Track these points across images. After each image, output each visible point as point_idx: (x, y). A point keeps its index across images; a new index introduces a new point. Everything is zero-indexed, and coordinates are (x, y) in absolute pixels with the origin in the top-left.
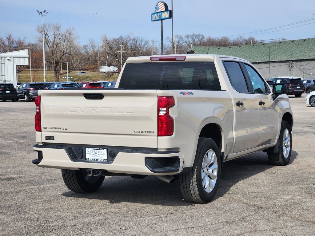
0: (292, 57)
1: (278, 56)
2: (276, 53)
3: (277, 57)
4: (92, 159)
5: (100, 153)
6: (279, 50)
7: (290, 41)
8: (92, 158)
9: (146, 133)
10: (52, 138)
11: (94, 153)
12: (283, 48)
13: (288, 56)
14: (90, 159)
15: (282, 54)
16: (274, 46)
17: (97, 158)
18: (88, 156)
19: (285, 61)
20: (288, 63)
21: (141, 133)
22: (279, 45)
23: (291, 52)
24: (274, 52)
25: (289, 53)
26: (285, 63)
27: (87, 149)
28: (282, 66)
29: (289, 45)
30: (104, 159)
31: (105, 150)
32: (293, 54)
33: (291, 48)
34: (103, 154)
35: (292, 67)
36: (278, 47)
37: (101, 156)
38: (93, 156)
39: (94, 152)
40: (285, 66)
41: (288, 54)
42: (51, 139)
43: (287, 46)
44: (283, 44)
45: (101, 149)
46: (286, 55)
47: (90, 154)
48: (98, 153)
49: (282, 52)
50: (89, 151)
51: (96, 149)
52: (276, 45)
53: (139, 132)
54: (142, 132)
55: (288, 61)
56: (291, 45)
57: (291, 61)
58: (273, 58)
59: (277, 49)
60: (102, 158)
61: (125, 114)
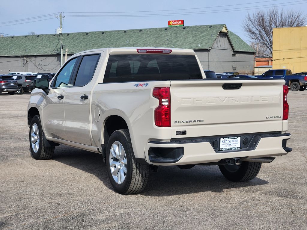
0: (27, 53)
1: (12, 50)
2: (8, 48)
3: (11, 52)
4: (226, 149)
5: (234, 142)
6: (11, 45)
7: (23, 36)
8: (226, 147)
9: (275, 119)
10: (184, 133)
11: (228, 143)
12: (16, 43)
13: (22, 51)
14: (224, 149)
15: (16, 49)
16: (6, 41)
17: (231, 147)
18: (222, 147)
19: (20, 56)
20: (22, 59)
21: (271, 119)
22: (11, 39)
23: (25, 47)
24: (7, 47)
25: (23, 48)
26: (19, 59)
27: (222, 139)
28: (16, 62)
29: (22, 40)
30: (238, 148)
31: (239, 138)
32: (27, 49)
33: (25, 44)
34: (236, 142)
35: (26, 62)
36: (11, 42)
37: (234, 144)
38: (227, 146)
39: (228, 141)
40: (20, 62)
41: (22, 50)
42: (183, 134)
43: (20, 41)
44: (16, 39)
45: (235, 138)
46: (20, 50)
47: (224, 144)
48: (232, 142)
49: (15, 47)
50: (224, 142)
51: (230, 138)
52: (8, 39)
53: (270, 118)
54: (272, 117)
55: (22, 57)
56: (24, 40)
57: (25, 56)
58: (6, 53)
59: (9, 44)
60: (235, 147)
61: (261, 102)
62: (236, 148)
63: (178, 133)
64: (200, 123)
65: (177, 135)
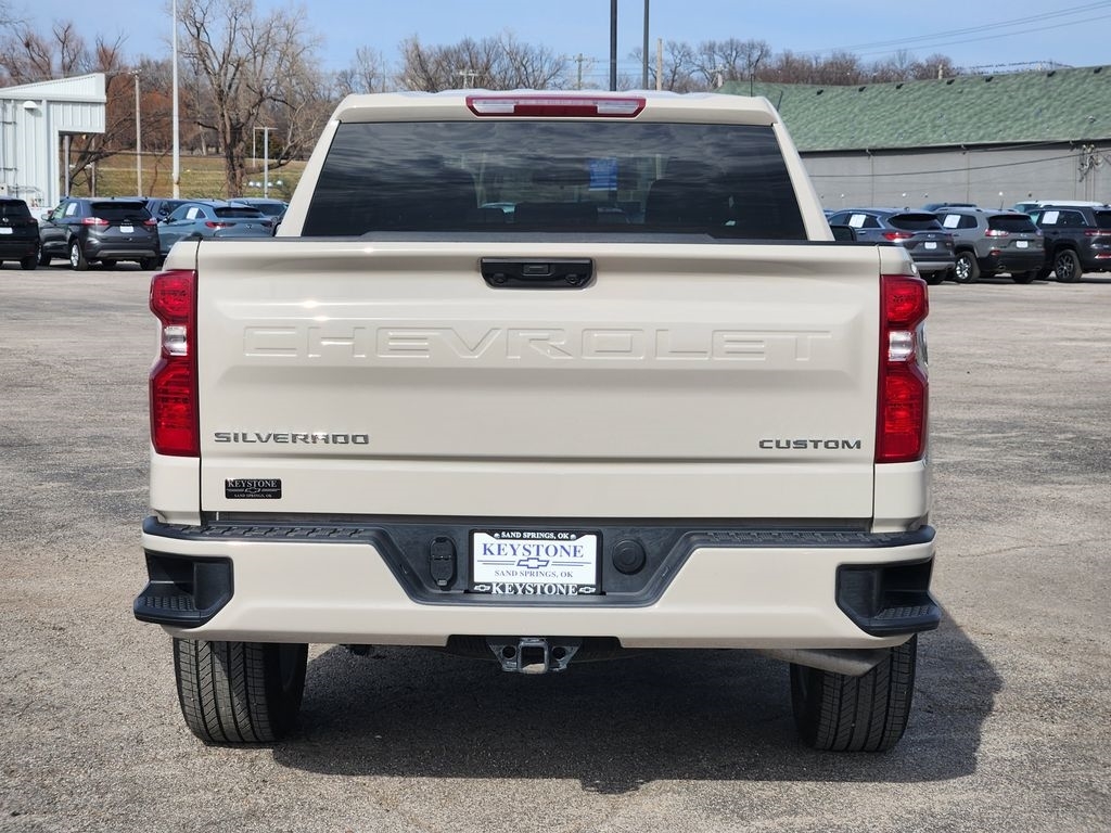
4: (507, 589)
5: (557, 558)
8: (508, 580)
9: (822, 451)
10: (273, 489)
11: (519, 557)
14: (495, 588)
17: (539, 580)
18: (482, 573)
21: (792, 452)
27: (480, 539)
30: (583, 586)
31: (589, 543)
34: (572, 559)
37: (559, 570)
38: (514, 573)
39: (520, 551)
42: (264, 495)
45: (565, 536)
47: (493, 562)
48: (543, 556)
50: (494, 549)
51: (533, 535)
53: (783, 444)
54: (801, 444)
60: (566, 580)
61: (722, 361)
62: (571, 590)
63: (235, 489)
64: (351, 448)
65: (229, 495)
